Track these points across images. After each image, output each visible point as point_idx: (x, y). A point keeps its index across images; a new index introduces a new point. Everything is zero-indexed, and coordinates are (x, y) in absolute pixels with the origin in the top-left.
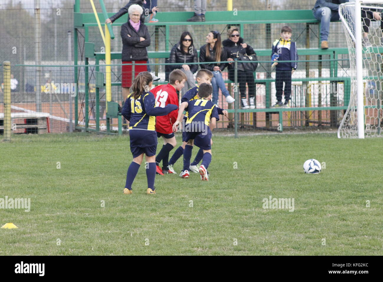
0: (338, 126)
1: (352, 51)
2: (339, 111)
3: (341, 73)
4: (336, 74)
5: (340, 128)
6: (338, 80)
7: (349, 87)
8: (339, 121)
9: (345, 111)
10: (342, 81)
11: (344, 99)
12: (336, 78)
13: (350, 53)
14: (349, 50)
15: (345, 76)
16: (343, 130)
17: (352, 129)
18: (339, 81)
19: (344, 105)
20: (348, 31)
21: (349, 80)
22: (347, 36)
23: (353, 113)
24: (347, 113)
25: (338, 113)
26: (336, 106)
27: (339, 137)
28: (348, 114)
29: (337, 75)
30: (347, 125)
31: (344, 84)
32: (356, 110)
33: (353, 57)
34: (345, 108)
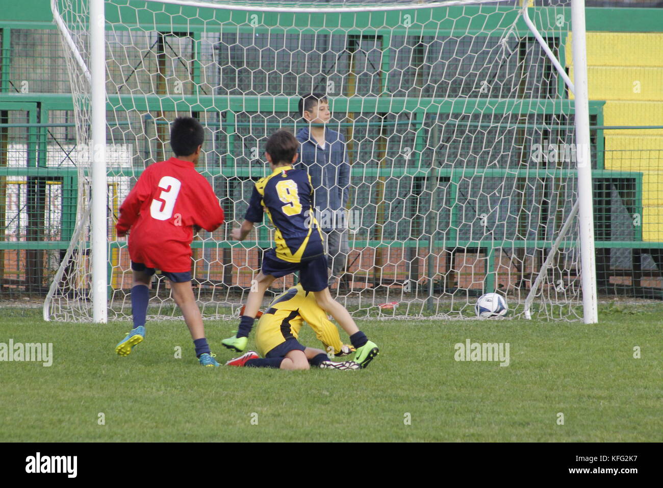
0: (46, 290)
1: (82, 104)
2: (49, 253)
3: (56, 159)
4: (43, 160)
5: (49, 295)
6: (46, 175)
7: (74, 193)
8: (48, 279)
9: (63, 254)
10: (57, 179)
11: (62, 223)
12: (41, 170)
13: (77, 109)
14: (74, 101)
15: (65, 164)
16: (57, 300)
17: (78, 298)
18: (50, 179)
19: (62, 239)
20: (72, 54)
21: (73, 176)
22: (69, 67)
23: (80, 259)
24: (67, 257)
25: (45, 260)
26: (42, 239)
27: (46, 317)
28: (70, 262)
29: (45, 163)
30: (68, 289)
31: (62, 184)
32: (88, 253)
33: (83, 118)
34: (63, 244)
